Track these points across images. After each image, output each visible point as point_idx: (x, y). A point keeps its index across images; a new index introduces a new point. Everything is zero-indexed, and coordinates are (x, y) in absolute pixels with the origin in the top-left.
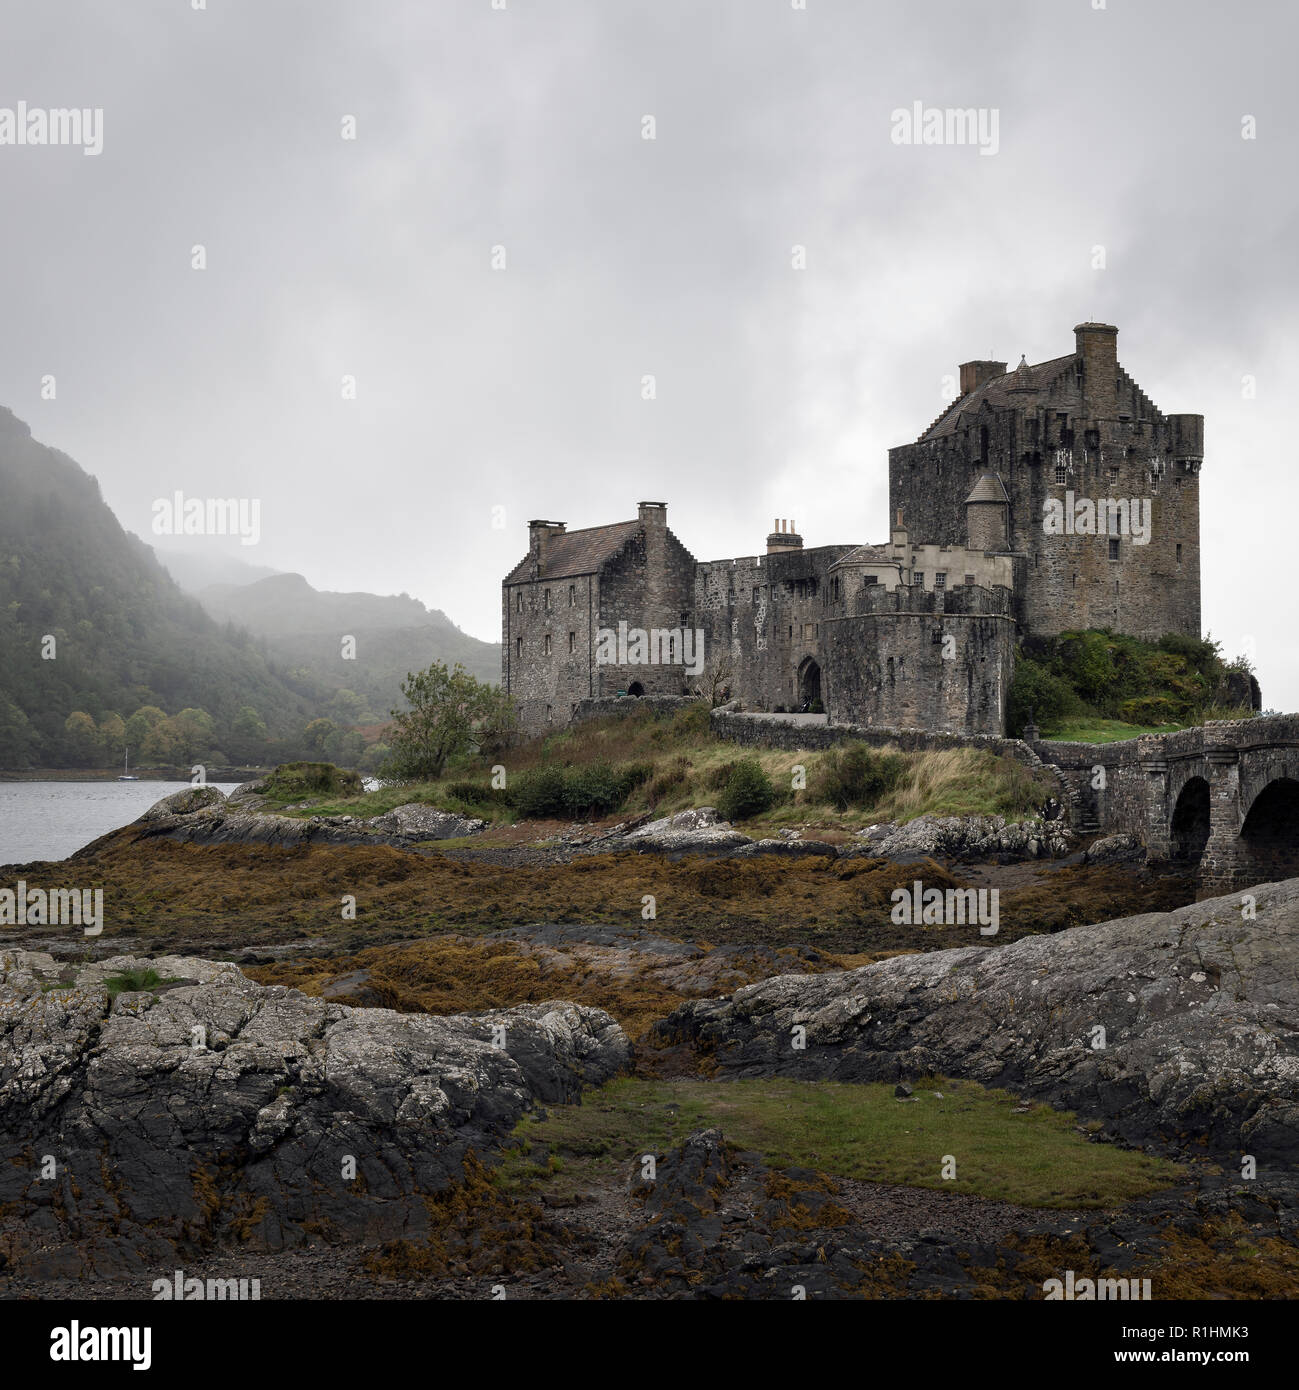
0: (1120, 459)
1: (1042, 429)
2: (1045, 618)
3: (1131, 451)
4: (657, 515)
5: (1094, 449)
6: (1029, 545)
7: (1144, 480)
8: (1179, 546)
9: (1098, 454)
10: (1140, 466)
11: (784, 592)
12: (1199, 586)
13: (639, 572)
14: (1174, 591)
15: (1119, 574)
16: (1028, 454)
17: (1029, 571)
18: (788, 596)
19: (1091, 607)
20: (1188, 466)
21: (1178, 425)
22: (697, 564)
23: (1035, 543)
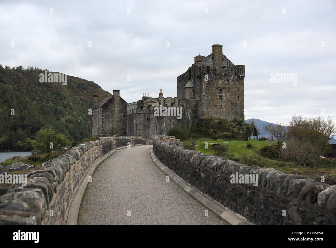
0: (222, 76)
1: (202, 70)
2: (203, 114)
3: (225, 74)
4: (117, 93)
5: (215, 74)
6: (199, 97)
7: (228, 81)
8: (238, 97)
9: (216, 75)
10: (227, 78)
11: (140, 110)
12: (244, 106)
13: (112, 106)
14: (237, 107)
15: (222, 104)
16: (198, 76)
17: (199, 103)
18: (141, 110)
19: (215, 111)
20: (240, 78)
21: (238, 68)
22: (127, 104)
23: (200, 97)
